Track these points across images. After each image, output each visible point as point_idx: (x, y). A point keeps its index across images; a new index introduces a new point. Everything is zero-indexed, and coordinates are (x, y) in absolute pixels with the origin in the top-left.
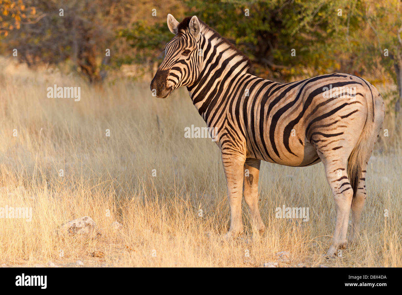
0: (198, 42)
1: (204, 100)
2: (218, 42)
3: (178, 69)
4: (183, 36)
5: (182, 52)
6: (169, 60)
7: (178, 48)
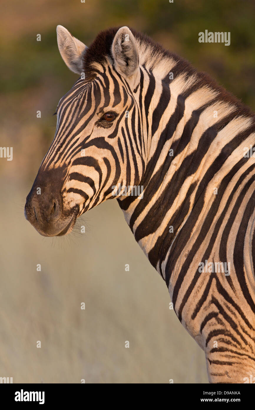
0: (135, 91)
1: (160, 231)
2: (189, 85)
3: (90, 161)
4: (98, 79)
5: (96, 118)
6: (66, 143)
7: (85, 109)
